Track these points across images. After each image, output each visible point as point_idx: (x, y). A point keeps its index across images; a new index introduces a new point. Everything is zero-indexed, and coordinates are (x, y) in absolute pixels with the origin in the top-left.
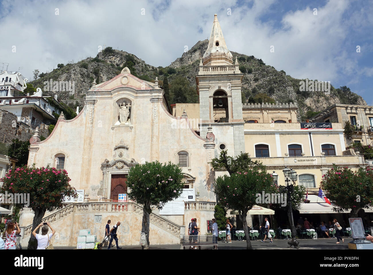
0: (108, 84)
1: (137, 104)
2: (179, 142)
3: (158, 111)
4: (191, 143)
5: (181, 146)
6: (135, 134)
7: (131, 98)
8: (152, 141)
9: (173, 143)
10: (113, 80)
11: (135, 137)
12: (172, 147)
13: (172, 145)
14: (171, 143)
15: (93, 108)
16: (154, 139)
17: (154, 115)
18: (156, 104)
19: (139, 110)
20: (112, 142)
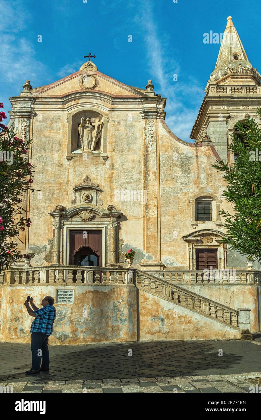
0: (54, 87)
1: (114, 121)
2: (197, 181)
3: (156, 132)
4: (220, 184)
5: (202, 188)
6: (112, 167)
7: (103, 111)
8: (146, 179)
9: (186, 184)
10: (65, 82)
11: (112, 174)
12: (184, 191)
13: (183, 187)
14: (182, 184)
15: (28, 125)
16: (150, 177)
17: (148, 138)
18: (152, 122)
19: (118, 130)
20: (68, 181)
